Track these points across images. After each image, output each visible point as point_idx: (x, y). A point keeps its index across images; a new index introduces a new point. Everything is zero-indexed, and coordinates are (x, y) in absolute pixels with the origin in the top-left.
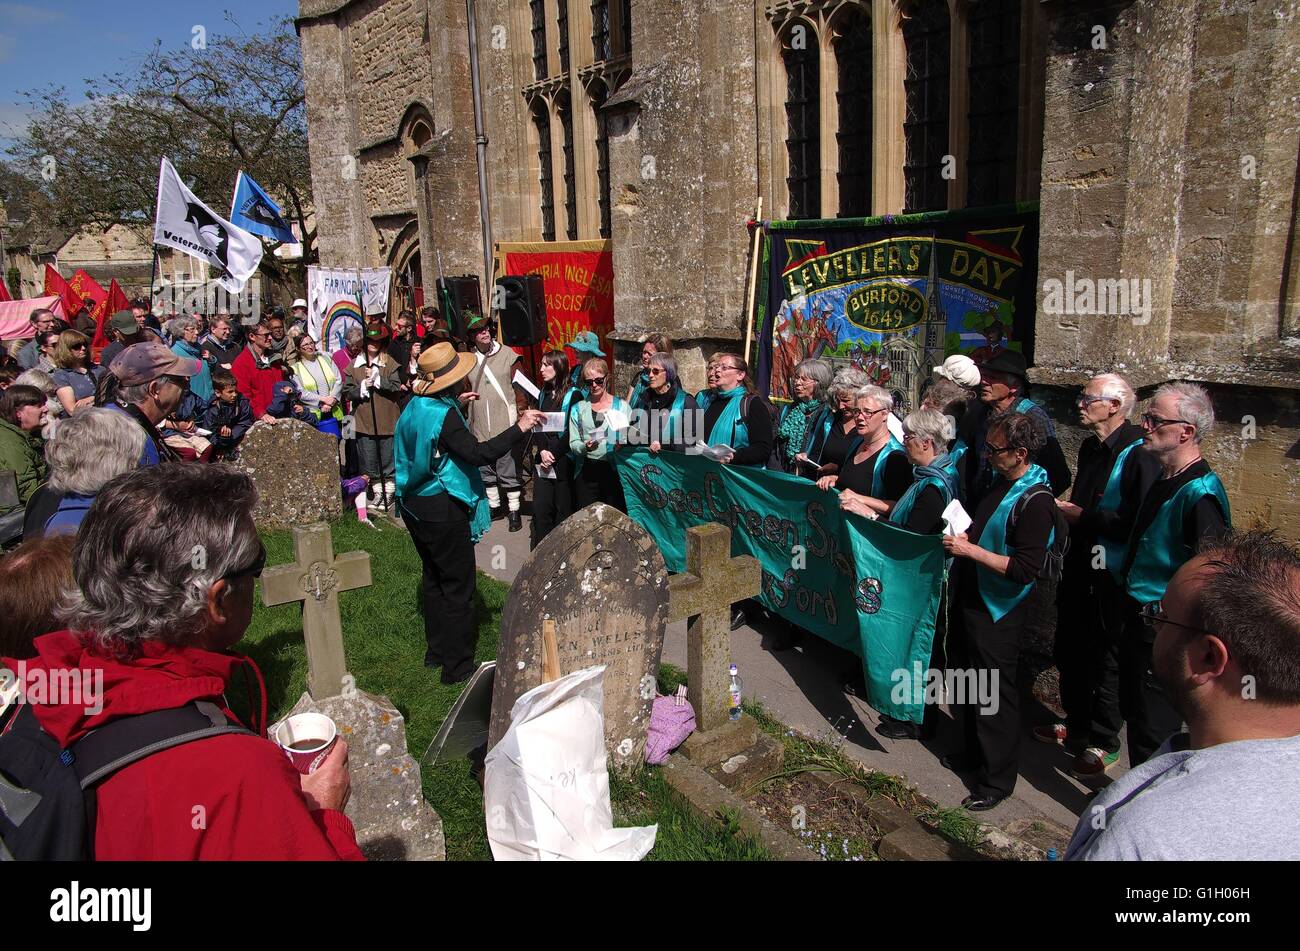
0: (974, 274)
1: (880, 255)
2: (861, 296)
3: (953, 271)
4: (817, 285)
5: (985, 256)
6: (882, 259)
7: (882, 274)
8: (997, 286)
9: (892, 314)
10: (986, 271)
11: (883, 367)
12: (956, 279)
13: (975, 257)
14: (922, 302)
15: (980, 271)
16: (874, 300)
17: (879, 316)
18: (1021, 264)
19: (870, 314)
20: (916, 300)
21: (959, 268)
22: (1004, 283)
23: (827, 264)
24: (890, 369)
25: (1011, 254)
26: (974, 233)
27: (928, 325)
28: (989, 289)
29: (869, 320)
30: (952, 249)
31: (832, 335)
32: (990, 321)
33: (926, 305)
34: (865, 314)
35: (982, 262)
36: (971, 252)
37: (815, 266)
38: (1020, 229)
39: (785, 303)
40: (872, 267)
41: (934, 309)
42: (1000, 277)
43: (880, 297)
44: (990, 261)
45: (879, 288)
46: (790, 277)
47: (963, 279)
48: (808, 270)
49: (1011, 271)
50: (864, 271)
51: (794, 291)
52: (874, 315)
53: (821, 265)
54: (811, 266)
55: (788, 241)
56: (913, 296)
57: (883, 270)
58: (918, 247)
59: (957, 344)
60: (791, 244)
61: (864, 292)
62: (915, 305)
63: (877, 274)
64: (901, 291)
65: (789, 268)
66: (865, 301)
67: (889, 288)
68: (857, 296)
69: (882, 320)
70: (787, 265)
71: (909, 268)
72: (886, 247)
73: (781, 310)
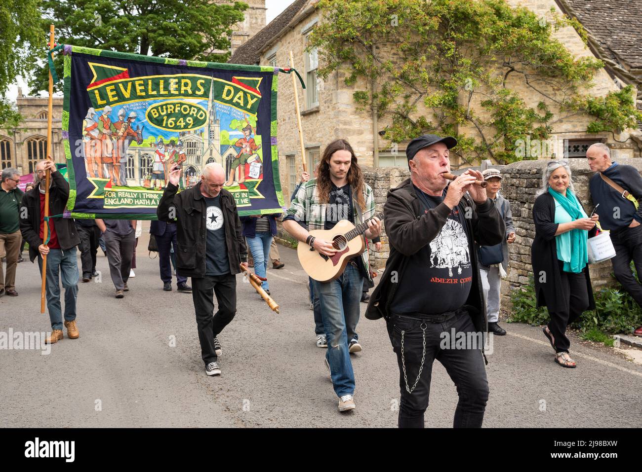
0: (236, 100)
1: (175, 83)
2: (160, 108)
3: (224, 96)
4: (121, 98)
5: (243, 90)
6: (177, 86)
7: (176, 95)
8: (249, 107)
9: (184, 120)
10: (242, 98)
11: (181, 153)
12: (226, 102)
13: (237, 91)
14: (205, 114)
15: (239, 98)
16: (171, 111)
17: (175, 122)
18: (260, 97)
19: (167, 120)
20: (201, 112)
21: (227, 95)
22: (252, 105)
23: (130, 84)
24: (186, 153)
25: (255, 91)
26: (237, 78)
27: (209, 126)
28: (244, 108)
29: (167, 124)
30: (223, 85)
31: (138, 133)
32: (245, 125)
33: (208, 115)
34: (163, 120)
35: (241, 94)
36: (235, 88)
37: (120, 85)
38: (260, 79)
39: (91, 110)
40: (169, 91)
41: (212, 118)
42: (251, 102)
43: (174, 110)
44: (245, 93)
45: (174, 105)
46: (96, 92)
47: (230, 102)
48: (113, 87)
49: (255, 99)
50: (162, 92)
51: (100, 102)
52: (170, 121)
53: (125, 84)
54: (116, 85)
55: (91, 64)
56: (199, 109)
57: (177, 93)
58: (203, 81)
59: (228, 137)
60: (94, 66)
61: (162, 106)
62: (201, 116)
63: (173, 95)
64: (191, 106)
65: (95, 84)
66: (163, 112)
67: (182, 104)
68: (156, 108)
69: (178, 124)
70: (93, 82)
71: (197, 93)
72: (180, 79)
73: (89, 115)
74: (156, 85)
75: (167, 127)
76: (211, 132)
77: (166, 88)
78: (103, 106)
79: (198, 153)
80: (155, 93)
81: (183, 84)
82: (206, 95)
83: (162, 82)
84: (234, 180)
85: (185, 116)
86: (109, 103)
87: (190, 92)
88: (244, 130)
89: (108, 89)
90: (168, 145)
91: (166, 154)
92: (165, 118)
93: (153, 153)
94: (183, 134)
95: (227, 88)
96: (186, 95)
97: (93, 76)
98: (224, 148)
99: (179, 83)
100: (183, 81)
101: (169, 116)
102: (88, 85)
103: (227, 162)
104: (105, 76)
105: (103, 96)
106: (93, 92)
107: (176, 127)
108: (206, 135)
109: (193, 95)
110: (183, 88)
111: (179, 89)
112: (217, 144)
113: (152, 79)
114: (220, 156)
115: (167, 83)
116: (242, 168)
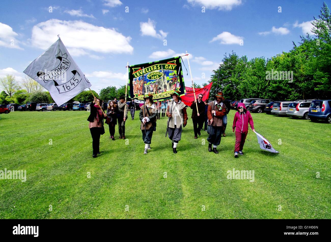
1: (152, 68)
3: (166, 68)
6: (153, 68)
8: (173, 69)
9: (156, 76)
10: (171, 67)
11: (157, 85)
12: (167, 69)
13: (169, 66)
15: (170, 67)
17: (154, 77)
22: (174, 68)
23: (142, 71)
25: (175, 64)
26: (168, 62)
27: (163, 76)
28: (172, 69)
29: (152, 78)
30: (165, 65)
33: (162, 74)
35: (170, 66)
37: (140, 72)
38: (175, 61)
39: (134, 78)
40: (151, 70)
42: (174, 67)
44: (172, 66)
45: (153, 73)
46: (135, 74)
47: (168, 69)
48: (138, 73)
49: (175, 66)
50: (150, 71)
51: (136, 76)
52: (153, 77)
53: (141, 71)
54: (139, 72)
55: (133, 68)
56: (159, 73)
57: (153, 70)
58: (159, 66)
59: (169, 78)
60: (134, 69)
61: (150, 74)
62: (160, 74)
63: (153, 71)
64: (157, 72)
65: (134, 73)
66: (151, 75)
67: (155, 72)
68: (149, 75)
69: (155, 77)
70: (133, 72)
71: (158, 69)
72: (153, 66)
73: (134, 80)
74: (148, 69)
75: (152, 79)
76: (164, 78)
77: (151, 69)
78: (137, 77)
79: (161, 84)
80: (148, 71)
81: (154, 68)
82: (161, 68)
83: (149, 68)
84: (172, 89)
85: (156, 75)
86: (138, 76)
87: (156, 69)
88: (173, 75)
89: (137, 73)
90: (153, 83)
91: (153, 85)
92: (152, 77)
93: (150, 86)
94: (156, 80)
95: (166, 66)
96: (156, 70)
97: (133, 71)
98: (168, 81)
99: (153, 67)
100: (154, 67)
101: (152, 76)
102: (132, 73)
103: (169, 85)
104: (136, 70)
105: (136, 75)
106: (134, 74)
107: (155, 78)
108: (162, 79)
109: (157, 69)
110: (155, 68)
111: (154, 69)
112: (166, 81)
113: (147, 68)
114: (167, 84)
115: (150, 68)
116: (174, 85)
